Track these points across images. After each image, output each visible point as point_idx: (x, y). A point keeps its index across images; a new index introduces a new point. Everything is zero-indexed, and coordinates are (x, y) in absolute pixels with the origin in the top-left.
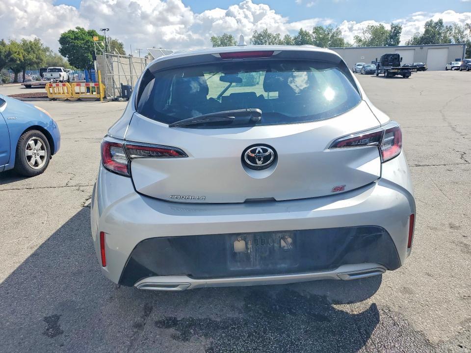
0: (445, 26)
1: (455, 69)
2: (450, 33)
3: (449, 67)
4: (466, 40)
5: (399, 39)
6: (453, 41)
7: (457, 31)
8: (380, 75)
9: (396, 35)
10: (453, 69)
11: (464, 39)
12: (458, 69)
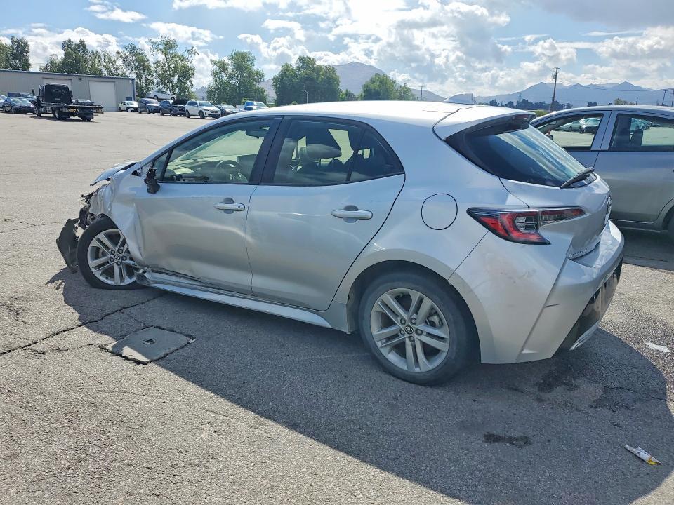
0: (90, 50)
1: (132, 111)
2: (99, 61)
3: (123, 107)
4: (121, 73)
5: (27, 60)
6: (106, 74)
7: (107, 60)
8: (42, 115)
9: (21, 54)
10: (129, 110)
11: (118, 71)
12: (135, 110)
